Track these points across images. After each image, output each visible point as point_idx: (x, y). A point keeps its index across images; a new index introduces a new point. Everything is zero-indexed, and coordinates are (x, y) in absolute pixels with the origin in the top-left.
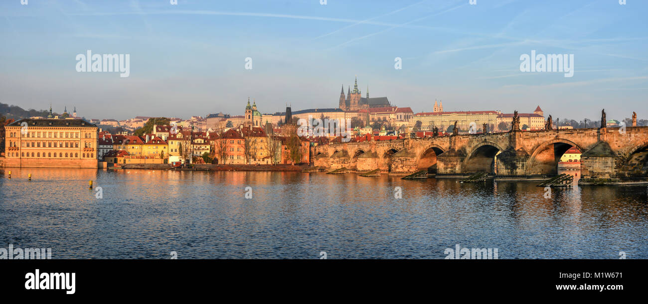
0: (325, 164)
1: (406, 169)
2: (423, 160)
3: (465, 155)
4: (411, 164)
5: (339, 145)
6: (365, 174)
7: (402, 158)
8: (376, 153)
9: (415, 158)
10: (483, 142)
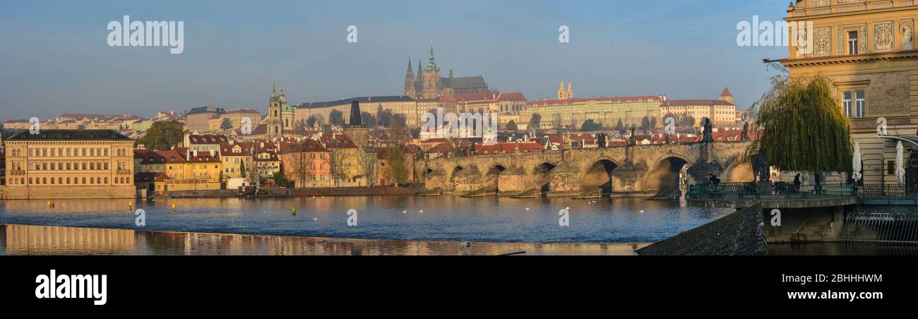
0: (440, 185)
1: (568, 188)
2: (589, 176)
3: (645, 168)
4: (575, 181)
5: (463, 159)
6: (512, 195)
7: (563, 174)
8: (522, 168)
9: (579, 174)
10: (667, 154)
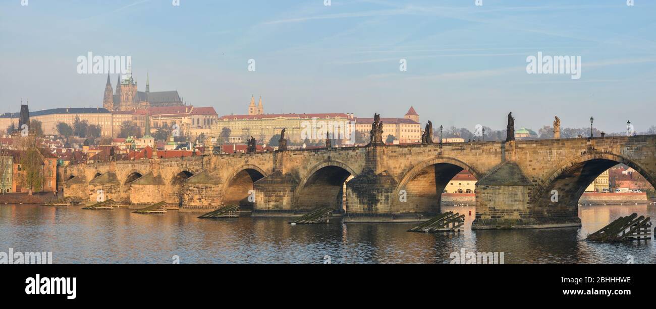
0: (80, 194)
1: (205, 203)
2: (232, 189)
3: (297, 181)
4: (214, 194)
5: (103, 165)
6: (142, 209)
7: (200, 185)
8: (159, 176)
9: (220, 185)
10: (325, 161)
